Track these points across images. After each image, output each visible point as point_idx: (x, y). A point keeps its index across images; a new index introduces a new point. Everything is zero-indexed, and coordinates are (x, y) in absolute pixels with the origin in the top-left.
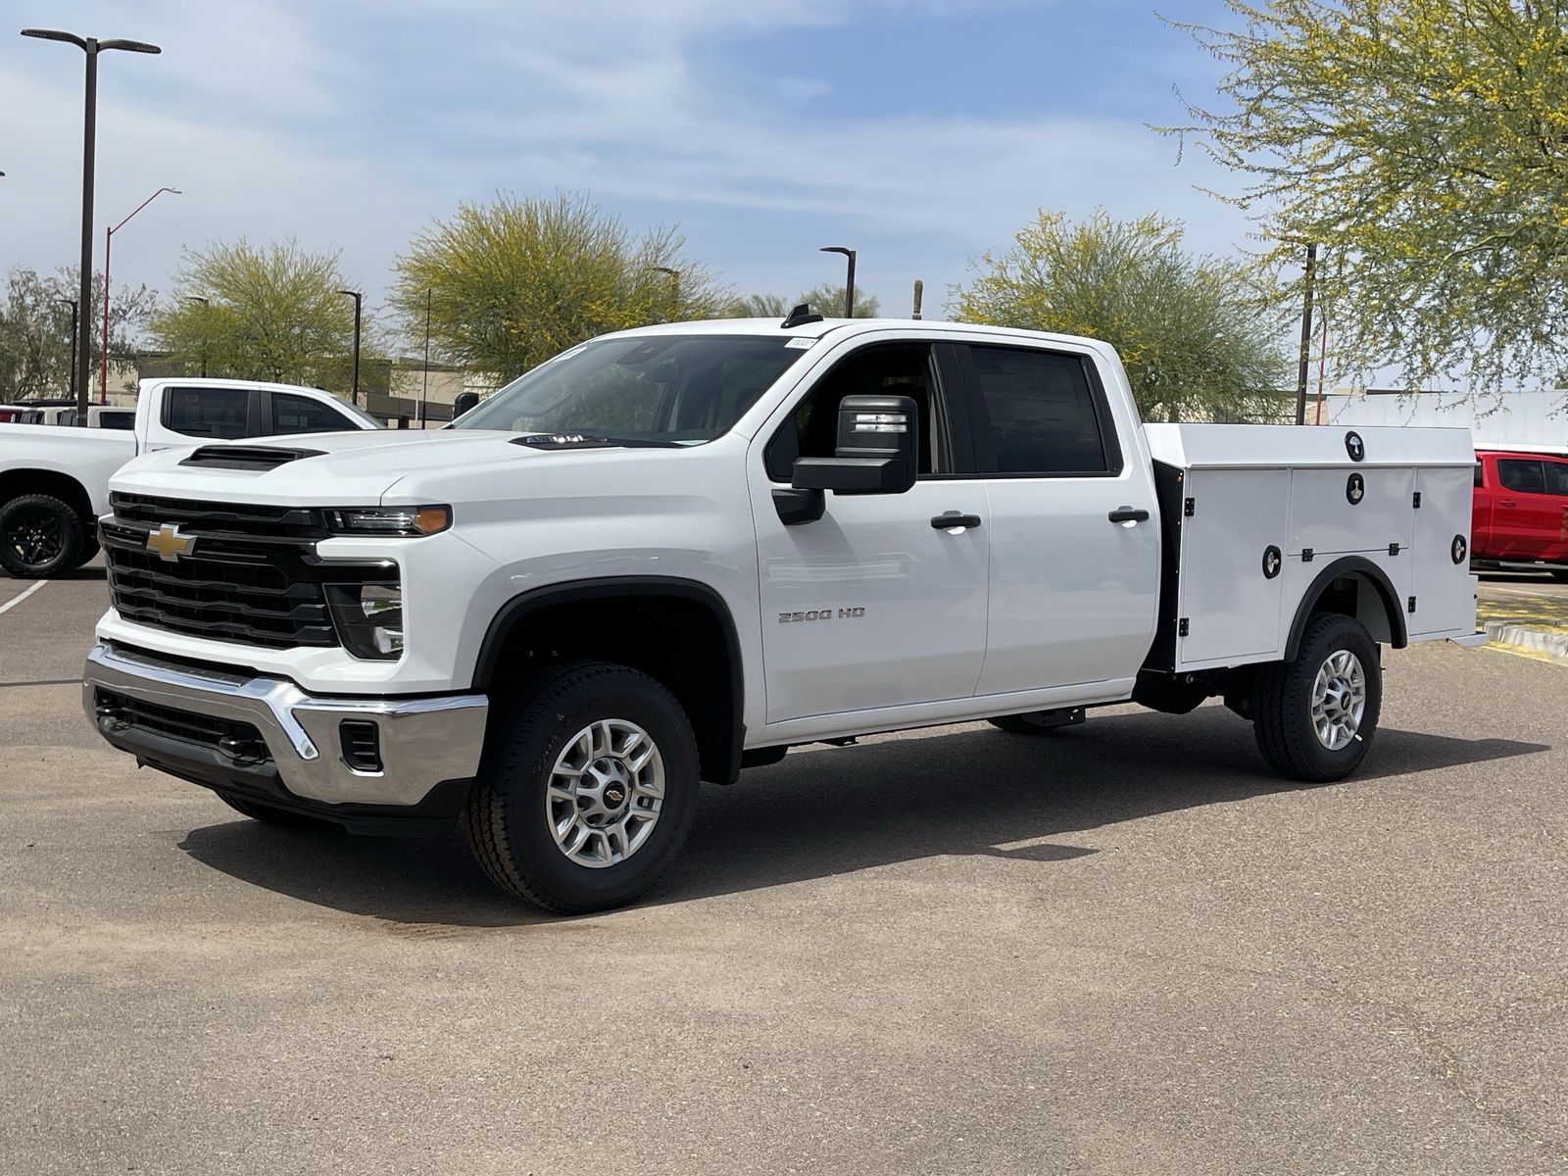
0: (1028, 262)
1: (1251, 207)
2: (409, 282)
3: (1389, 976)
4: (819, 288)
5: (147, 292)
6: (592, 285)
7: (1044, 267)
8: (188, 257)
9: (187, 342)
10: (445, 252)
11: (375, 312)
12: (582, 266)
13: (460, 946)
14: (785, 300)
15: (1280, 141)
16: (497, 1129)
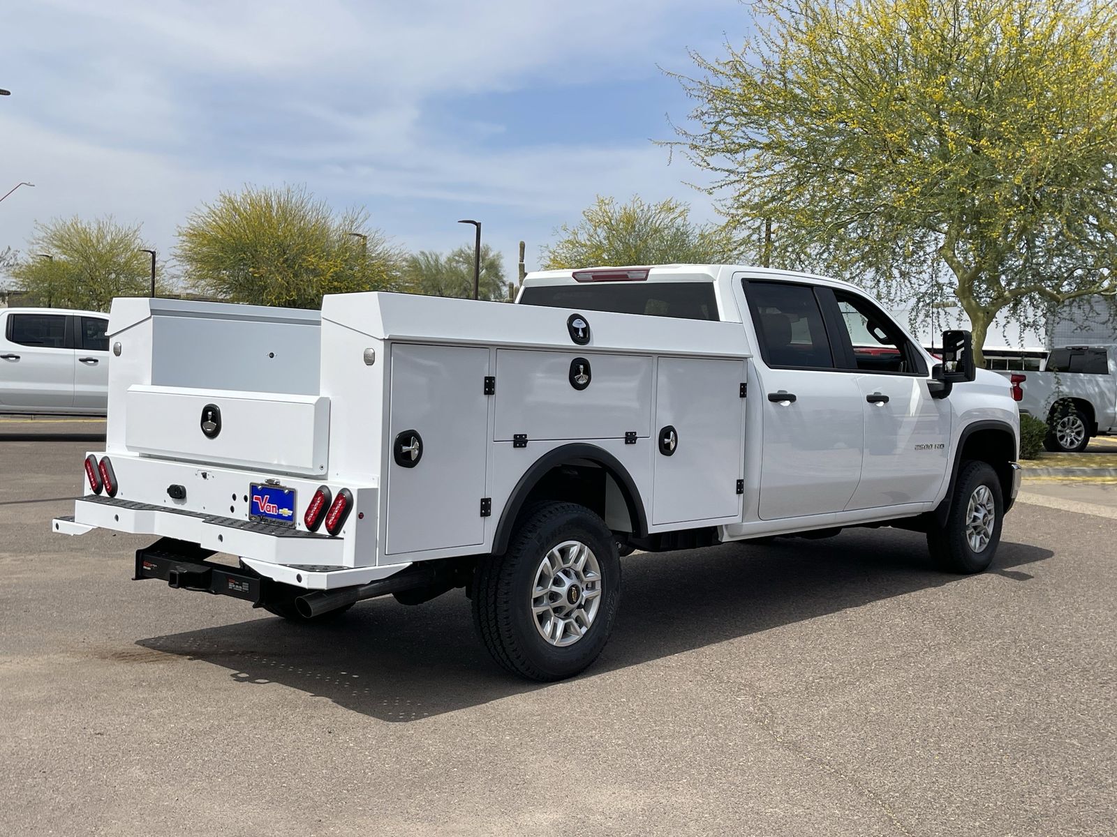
0: (592, 231)
1: (714, 194)
2: (186, 243)
3: (746, 667)
4: (463, 247)
5: (11, 252)
6: (308, 245)
7: (602, 233)
8: (39, 228)
9: (38, 284)
10: (210, 223)
11: (164, 264)
12: (302, 232)
13: (161, 666)
14: (441, 254)
15: (730, 151)
16: (162, 774)
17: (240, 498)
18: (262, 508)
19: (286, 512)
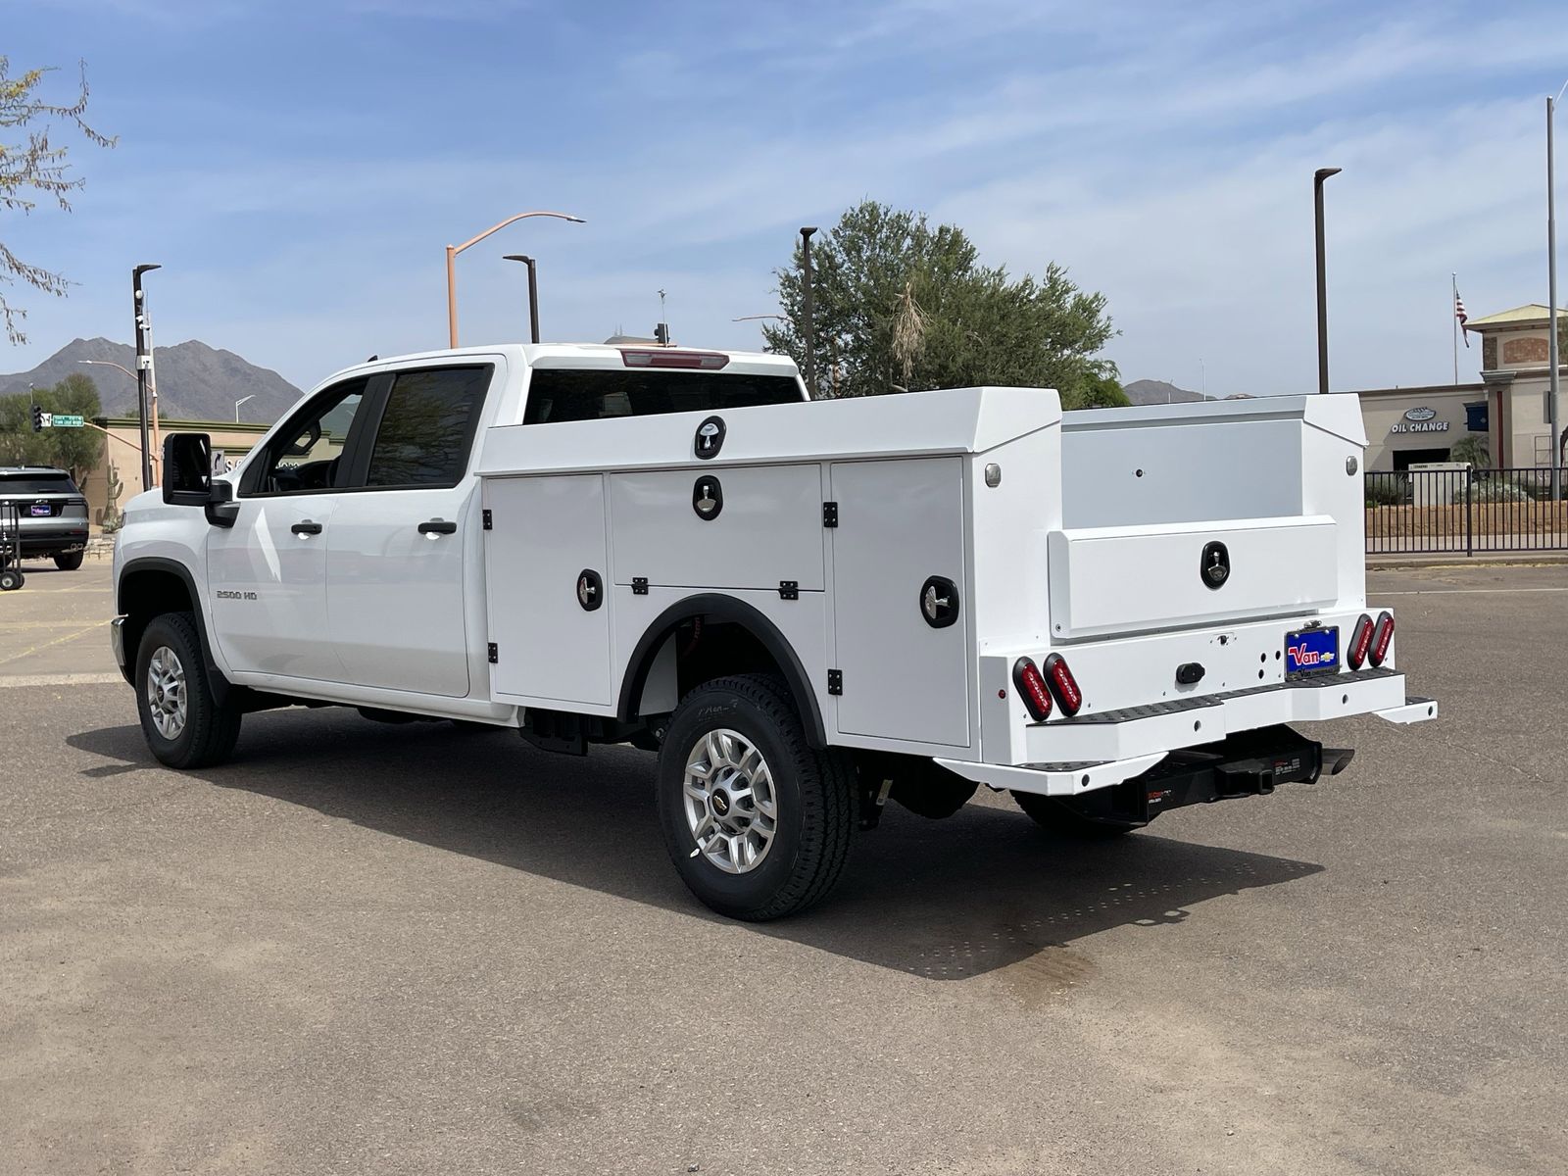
17: (1271, 656)
18: (1299, 661)
19: (1328, 656)
